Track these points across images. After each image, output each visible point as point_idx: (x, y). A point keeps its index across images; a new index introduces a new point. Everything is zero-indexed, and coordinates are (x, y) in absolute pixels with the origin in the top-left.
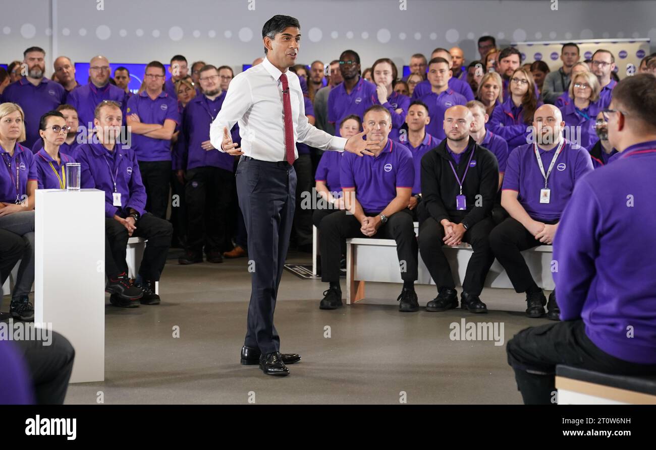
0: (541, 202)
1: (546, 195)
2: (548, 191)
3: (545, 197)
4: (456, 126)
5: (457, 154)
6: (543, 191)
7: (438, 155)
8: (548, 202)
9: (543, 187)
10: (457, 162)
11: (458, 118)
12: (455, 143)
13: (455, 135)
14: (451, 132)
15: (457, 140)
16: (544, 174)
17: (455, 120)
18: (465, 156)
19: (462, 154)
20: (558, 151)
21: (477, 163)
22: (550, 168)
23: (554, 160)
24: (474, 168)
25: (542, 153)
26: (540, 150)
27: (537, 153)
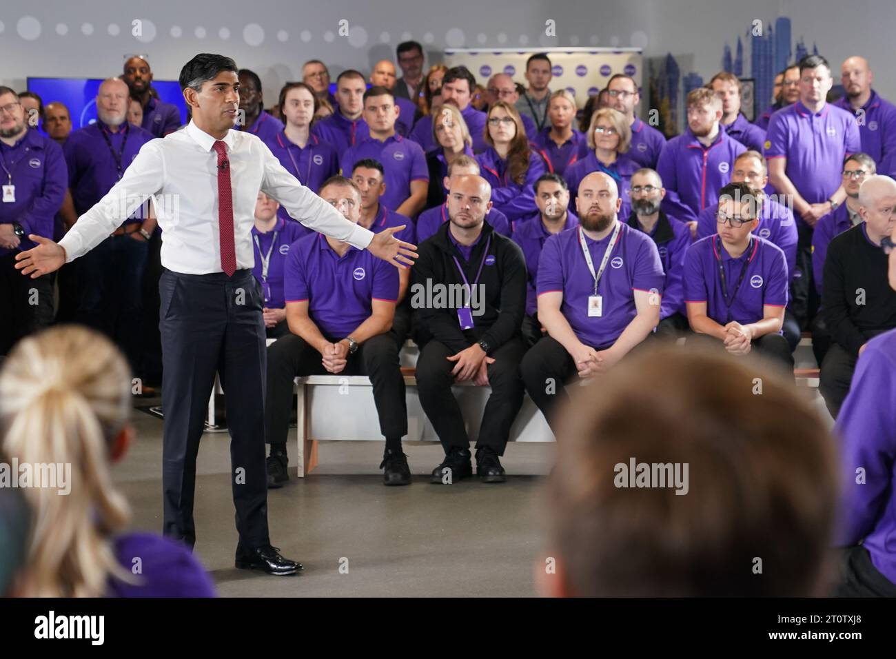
0: (590, 315)
1: (596, 305)
2: (599, 299)
3: (595, 307)
4: (468, 207)
5: (466, 247)
6: (592, 299)
7: (437, 248)
8: (600, 315)
9: (592, 293)
10: (467, 258)
11: (471, 194)
12: (464, 232)
13: (464, 219)
14: (459, 214)
15: (467, 228)
16: (594, 275)
17: (466, 198)
18: (477, 249)
19: (474, 247)
20: (613, 241)
21: (496, 261)
22: (603, 266)
23: (608, 253)
24: (491, 266)
25: (591, 244)
26: (587, 239)
27: (584, 243)
